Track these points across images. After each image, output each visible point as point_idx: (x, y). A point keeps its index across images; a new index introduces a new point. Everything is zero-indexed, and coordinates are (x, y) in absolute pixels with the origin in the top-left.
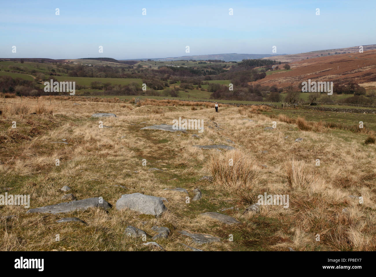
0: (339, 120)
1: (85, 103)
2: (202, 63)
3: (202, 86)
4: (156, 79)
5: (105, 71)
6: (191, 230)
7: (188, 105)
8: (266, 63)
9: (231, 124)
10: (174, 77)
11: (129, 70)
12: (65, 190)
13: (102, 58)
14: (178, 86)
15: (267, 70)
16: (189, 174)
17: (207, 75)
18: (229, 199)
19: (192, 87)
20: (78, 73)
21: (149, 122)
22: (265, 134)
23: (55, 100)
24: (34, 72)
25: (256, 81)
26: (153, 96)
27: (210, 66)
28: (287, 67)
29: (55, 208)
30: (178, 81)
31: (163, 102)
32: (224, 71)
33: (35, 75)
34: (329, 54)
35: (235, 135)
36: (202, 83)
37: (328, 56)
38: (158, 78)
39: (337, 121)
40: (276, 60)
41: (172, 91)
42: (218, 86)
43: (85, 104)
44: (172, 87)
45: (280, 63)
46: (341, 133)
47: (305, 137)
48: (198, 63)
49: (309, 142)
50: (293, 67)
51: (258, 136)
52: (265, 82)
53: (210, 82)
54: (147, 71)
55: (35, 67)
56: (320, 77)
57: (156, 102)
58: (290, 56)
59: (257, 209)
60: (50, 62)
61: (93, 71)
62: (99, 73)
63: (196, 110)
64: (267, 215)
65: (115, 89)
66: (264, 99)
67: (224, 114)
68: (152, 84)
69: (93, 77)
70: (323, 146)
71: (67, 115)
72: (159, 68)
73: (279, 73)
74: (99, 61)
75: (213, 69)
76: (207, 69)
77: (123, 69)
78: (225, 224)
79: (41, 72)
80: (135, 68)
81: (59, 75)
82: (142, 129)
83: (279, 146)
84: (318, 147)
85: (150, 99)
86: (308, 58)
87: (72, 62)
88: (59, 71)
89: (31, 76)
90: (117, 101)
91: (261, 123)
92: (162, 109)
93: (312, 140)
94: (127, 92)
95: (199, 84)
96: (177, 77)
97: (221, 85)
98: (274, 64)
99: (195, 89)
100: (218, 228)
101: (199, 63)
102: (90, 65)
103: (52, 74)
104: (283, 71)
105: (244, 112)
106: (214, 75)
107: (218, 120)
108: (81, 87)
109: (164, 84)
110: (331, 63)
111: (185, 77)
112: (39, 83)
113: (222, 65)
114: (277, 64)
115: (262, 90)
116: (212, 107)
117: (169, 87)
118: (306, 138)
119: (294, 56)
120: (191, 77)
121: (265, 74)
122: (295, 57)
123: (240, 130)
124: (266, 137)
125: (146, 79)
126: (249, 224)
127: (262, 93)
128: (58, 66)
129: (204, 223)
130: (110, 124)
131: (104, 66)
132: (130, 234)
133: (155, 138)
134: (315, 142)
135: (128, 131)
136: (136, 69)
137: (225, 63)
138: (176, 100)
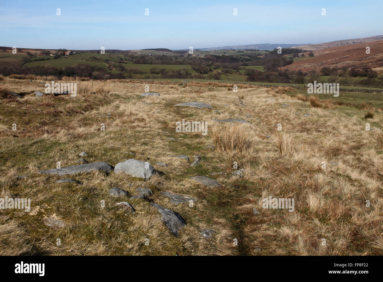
0: (350, 99)
1: (141, 84)
2: (240, 52)
3: (240, 71)
4: (202, 65)
5: (161, 59)
6: (174, 192)
7: (225, 86)
8: (294, 51)
9: (255, 102)
10: (217, 64)
11: (180, 58)
12: (82, 155)
13: (160, 49)
14: (220, 71)
15: (294, 57)
16: (198, 143)
17: (244, 62)
18: (222, 165)
19: (232, 71)
20: (140, 61)
21: (183, 100)
22: (281, 110)
23: (119, 83)
24: (107, 61)
25: (284, 66)
26: (199, 79)
27: (247, 54)
28: (311, 54)
29: (63, 170)
30: (220, 66)
31: (205, 84)
32: (258, 58)
33: (108, 63)
34: (347, 43)
35: (256, 111)
36: (240, 68)
37: (347, 45)
38: (204, 65)
39: (349, 100)
40: (302, 49)
41: (216, 75)
42: (253, 71)
43: (141, 86)
44: (215, 72)
45: (305, 51)
46: (347, 109)
47: (313, 112)
48: (236, 52)
49: (315, 118)
50: (317, 54)
51: (275, 112)
52: (292, 68)
53: (247, 67)
54: (195, 59)
55: (108, 57)
56: (339, 63)
57: (200, 84)
58: (313, 46)
59: (241, 174)
60: (119, 52)
61: (152, 59)
62: (157, 61)
63: (231, 90)
64: (249, 179)
65: (169, 74)
66: (291, 81)
67: (254, 93)
68: (199, 70)
69: (152, 64)
70: (326, 120)
71: (120, 94)
72: (205, 56)
73: (305, 59)
74: (157, 51)
75: (249, 56)
76: (244, 57)
77: (176, 58)
78: (206, 186)
79: (112, 61)
80: (185, 56)
81: (126, 63)
82: (175, 105)
83: (290, 120)
84: (322, 121)
85: (195, 82)
86: (329, 47)
87: (136, 53)
88: (126, 60)
89: (105, 64)
90: (168, 83)
91: (281, 101)
92: (203, 89)
93: (318, 115)
94: (179, 75)
95: (237, 69)
96: (220, 64)
97: (255, 69)
98: (300, 52)
99: (234, 73)
100: (199, 190)
101: (238, 52)
102: (150, 54)
103: (120, 62)
104: (307, 57)
105: (270, 92)
106: (250, 62)
107: (247, 98)
108: (142, 72)
109: (209, 69)
110: (349, 51)
111: (226, 64)
112: (111, 69)
113: (257, 54)
114: (303, 52)
115: (290, 74)
116: (245, 88)
117: (212, 71)
118: (313, 114)
119: (317, 45)
120: (231, 63)
121: (293, 60)
122: (318, 47)
123: (261, 107)
124: (281, 113)
125: (194, 65)
126: (228, 187)
127: (289, 76)
128: (126, 56)
129: (188, 185)
130: (151, 102)
131: (161, 55)
132: (112, 194)
133: (183, 113)
134: (321, 117)
135: (163, 108)
136: (187, 58)
137: (259, 52)
138: (217, 82)
